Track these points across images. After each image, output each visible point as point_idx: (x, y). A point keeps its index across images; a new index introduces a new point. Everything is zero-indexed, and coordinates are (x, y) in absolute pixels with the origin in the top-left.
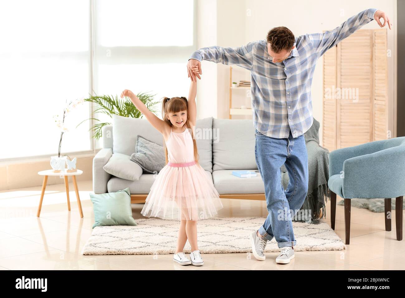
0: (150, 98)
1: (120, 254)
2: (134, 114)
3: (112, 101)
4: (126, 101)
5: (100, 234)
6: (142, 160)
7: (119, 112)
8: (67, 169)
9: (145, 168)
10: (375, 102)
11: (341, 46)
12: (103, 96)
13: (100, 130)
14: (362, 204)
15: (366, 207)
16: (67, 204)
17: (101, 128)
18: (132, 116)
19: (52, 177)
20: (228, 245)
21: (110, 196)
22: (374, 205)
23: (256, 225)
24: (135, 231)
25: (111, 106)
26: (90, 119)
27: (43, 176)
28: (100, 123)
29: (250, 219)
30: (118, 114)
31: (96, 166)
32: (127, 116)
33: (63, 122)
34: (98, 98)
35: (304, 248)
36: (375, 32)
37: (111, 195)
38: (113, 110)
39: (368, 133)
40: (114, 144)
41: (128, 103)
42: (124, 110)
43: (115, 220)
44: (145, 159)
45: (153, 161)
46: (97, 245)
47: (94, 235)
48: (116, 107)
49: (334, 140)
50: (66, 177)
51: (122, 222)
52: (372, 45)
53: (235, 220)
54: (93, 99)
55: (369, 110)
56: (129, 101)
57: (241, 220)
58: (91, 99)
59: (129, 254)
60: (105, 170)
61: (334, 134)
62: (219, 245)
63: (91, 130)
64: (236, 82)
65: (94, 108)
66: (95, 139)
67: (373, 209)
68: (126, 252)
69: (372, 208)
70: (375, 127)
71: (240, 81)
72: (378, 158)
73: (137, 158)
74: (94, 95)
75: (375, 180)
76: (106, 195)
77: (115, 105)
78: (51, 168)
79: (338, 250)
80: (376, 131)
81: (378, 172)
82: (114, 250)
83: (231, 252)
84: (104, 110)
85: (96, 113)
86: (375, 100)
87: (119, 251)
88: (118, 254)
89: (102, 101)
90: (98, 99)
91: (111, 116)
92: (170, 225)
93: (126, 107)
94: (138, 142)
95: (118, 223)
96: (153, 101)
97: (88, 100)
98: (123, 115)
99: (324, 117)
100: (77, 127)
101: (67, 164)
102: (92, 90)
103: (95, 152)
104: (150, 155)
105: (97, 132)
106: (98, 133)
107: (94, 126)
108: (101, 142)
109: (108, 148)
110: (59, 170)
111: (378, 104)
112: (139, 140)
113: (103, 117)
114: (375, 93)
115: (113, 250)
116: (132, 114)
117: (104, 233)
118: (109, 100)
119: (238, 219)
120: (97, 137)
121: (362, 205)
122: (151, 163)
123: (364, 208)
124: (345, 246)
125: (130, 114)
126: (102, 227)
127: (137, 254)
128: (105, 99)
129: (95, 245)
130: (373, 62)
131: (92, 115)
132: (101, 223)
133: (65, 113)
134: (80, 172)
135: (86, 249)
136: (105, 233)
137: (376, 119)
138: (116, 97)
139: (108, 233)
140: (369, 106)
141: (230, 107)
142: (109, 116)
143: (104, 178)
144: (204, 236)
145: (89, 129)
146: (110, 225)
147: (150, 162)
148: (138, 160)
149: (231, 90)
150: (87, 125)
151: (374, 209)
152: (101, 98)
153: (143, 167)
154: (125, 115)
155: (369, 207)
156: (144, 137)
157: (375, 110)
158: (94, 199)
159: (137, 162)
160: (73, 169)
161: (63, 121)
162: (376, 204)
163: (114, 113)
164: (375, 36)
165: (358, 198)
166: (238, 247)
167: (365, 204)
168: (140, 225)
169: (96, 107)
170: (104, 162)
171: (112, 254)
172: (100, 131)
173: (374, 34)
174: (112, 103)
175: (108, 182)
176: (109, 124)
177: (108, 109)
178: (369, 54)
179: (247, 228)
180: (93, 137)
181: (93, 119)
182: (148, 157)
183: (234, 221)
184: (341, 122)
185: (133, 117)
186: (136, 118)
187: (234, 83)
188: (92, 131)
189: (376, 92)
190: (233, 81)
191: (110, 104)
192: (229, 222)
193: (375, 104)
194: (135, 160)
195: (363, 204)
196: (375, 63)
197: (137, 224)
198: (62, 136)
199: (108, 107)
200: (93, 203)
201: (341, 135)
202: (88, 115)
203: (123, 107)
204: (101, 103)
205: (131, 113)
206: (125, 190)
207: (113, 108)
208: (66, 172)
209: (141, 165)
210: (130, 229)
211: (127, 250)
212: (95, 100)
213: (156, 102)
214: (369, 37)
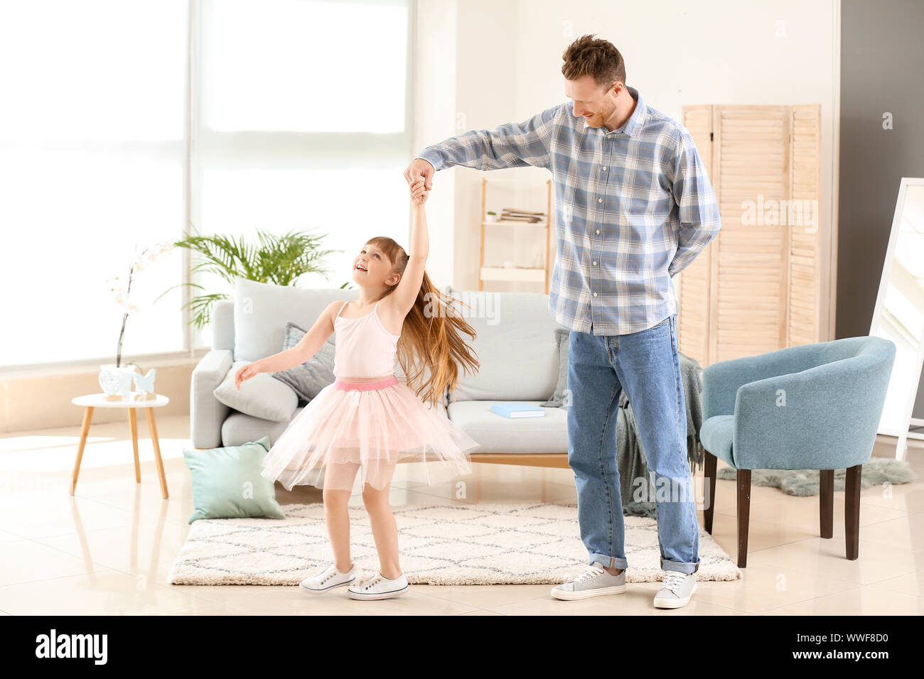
0: (312, 243)
1: (251, 584)
2: (279, 276)
3: (232, 249)
4: (262, 247)
5: (206, 537)
6: (298, 378)
7: (245, 272)
8: (134, 394)
9: (304, 394)
10: (792, 259)
11: (722, 139)
12: (213, 236)
13: (204, 309)
14: (767, 478)
15: (774, 484)
16: (133, 467)
17: (207, 304)
18: (273, 280)
19: (103, 409)
20: (485, 568)
21: (228, 454)
22: (792, 479)
23: (542, 521)
24: (281, 532)
25: (230, 258)
26: (183, 285)
27: (82, 407)
28: (203, 293)
29: (529, 508)
30: (244, 276)
31: (198, 389)
32: (263, 280)
33: (129, 292)
34: (201, 240)
35: (652, 575)
36: (794, 111)
37: (230, 452)
38: (233, 266)
39: (775, 324)
40: (237, 340)
41: (266, 252)
42: (257, 267)
43: (238, 506)
44: (305, 376)
45: (322, 379)
46: (201, 563)
47: (193, 540)
48: (240, 261)
49: (702, 339)
50: (133, 410)
51: (255, 511)
52: (788, 139)
53: (498, 510)
54: (192, 242)
55: (778, 275)
56: (268, 248)
57: (510, 510)
58: (187, 243)
59: (272, 585)
60: (219, 398)
61: (703, 325)
62: (467, 566)
63: (185, 310)
64: (494, 212)
65: (192, 261)
66: (194, 326)
67: (790, 489)
68: (266, 579)
69: (788, 487)
70: (790, 312)
71: (504, 210)
72: (811, 383)
73: (287, 373)
74: (194, 235)
75: (803, 429)
76: (218, 452)
77: (238, 255)
78: (100, 391)
79: (725, 580)
80: (792, 322)
81: (810, 413)
82: (238, 575)
83: (495, 582)
84: (214, 266)
85: (197, 271)
86: (792, 254)
87: (249, 578)
88: (247, 584)
89: (210, 248)
90: (201, 242)
91: (229, 280)
92: (357, 519)
93: (261, 261)
94: (289, 338)
95: (245, 512)
96: (318, 249)
97: (180, 244)
98: (254, 279)
99: (682, 289)
100: (155, 301)
101: (135, 383)
102: (189, 223)
103: (193, 354)
104: (315, 367)
105: (199, 314)
106: (201, 317)
107: (191, 301)
108: (207, 336)
109: (223, 349)
110: (117, 394)
111: (797, 264)
112: (291, 334)
113: (212, 280)
114: (792, 240)
115: (236, 575)
116: (275, 276)
117: (214, 536)
118: (226, 246)
119: (503, 508)
120: (198, 324)
121: (765, 480)
122: (316, 383)
123: (769, 486)
124: (739, 570)
125: (271, 276)
126: (210, 521)
127: (288, 585)
128: (217, 242)
129: (195, 562)
130: (789, 174)
131: (188, 277)
132: (208, 511)
133: (132, 272)
134: (162, 400)
135: (178, 572)
136: (217, 536)
137: (793, 295)
138: (241, 240)
139: (223, 535)
140: (778, 268)
141: (482, 264)
142: (225, 280)
143: (215, 415)
144: (432, 545)
145: (180, 306)
146: (226, 518)
147: (314, 380)
148: (288, 377)
149: (483, 227)
150: (177, 298)
151: (793, 488)
152: (208, 240)
153: (299, 393)
154: (258, 278)
155: (781, 484)
156: (301, 327)
157: (791, 277)
158: (191, 460)
159: (287, 381)
160: (148, 393)
161: (129, 289)
162: (797, 479)
163: (237, 274)
164: (794, 119)
165: (767, 468)
166: (508, 571)
167: (771, 477)
168: (292, 519)
169: (198, 259)
170: (213, 379)
171: (235, 584)
172: (206, 310)
173: (792, 115)
174: (231, 252)
175: (223, 423)
176: (224, 295)
177: (222, 264)
178: (781, 158)
179: (525, 529)
180: (189, 324)
181: (189, 284)
182: (310, 371)
183: (494, 513)
184: (718, 301)
185: (276, 283)
186: (283, 285)
187: (490, 213)
188: (189, 310)
189: (794, 239)
190: (488, 210)
191: (226, 254)
192: (483, 514)
193: (792, 263)
194: (283, 378)
195: (769, 477)
196: (793, 176)
197: (287, 515)
198: (124, 322)
199: (222, 260)
200: (191, 469)
201: (718, 329)
202: (178, 278)
203: (254, 260)
204: (207, 252)
205: (272, 273)
206: (261, 441)
207: (233, 262)
208: (133, 398)
209: (296, 387)
210: (271, 526)
211: (268, 577)
212: (196, 244)
213: (326, 251)
214: (781, 123)
